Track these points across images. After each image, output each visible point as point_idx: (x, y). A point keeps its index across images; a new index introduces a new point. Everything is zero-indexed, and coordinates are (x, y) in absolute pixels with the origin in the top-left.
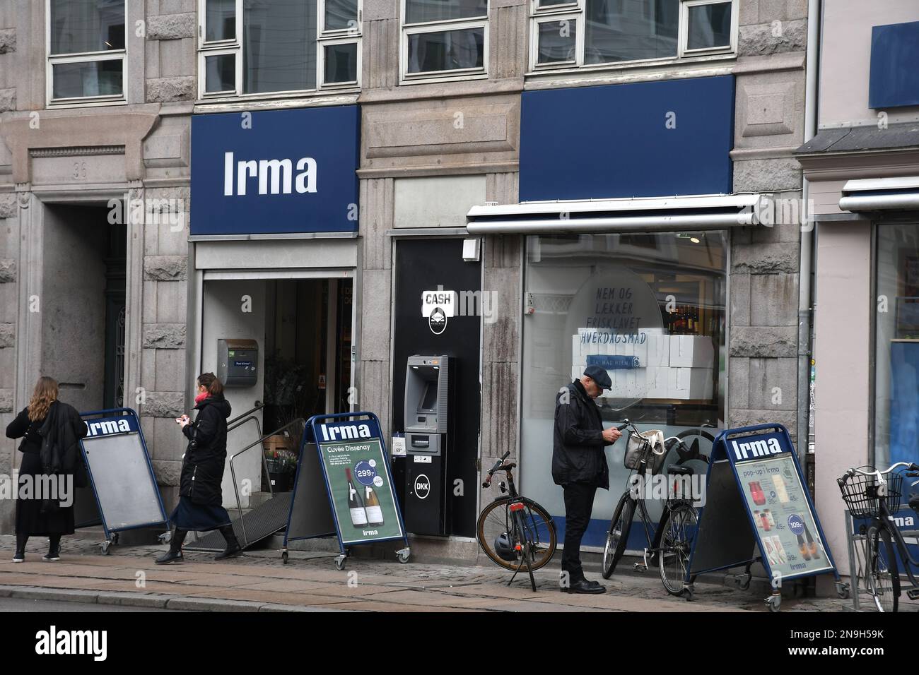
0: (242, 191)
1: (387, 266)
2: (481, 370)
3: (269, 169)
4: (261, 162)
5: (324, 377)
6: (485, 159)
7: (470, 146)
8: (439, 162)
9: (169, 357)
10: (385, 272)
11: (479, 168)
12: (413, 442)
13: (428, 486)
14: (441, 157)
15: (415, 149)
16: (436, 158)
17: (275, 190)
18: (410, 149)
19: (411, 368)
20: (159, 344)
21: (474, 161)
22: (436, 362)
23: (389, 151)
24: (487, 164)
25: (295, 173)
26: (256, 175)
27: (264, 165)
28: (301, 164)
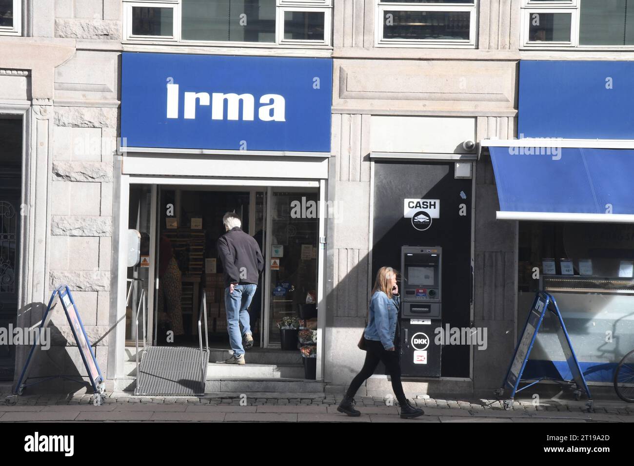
0: (190, 113)
1: (365, 178)
2: (472, 257)
3: (226, 102)
4: (214, 94)
6: (476, 106)
7: (461, 96)
8: (424, 105)
9: (88, 243)
10: (362, 184)
11: (472, 112)
12: (411, 310)
13: (427, 341)
14: (427, 102)
15: (400, 95)
16: (421, 103)
17: (233, 116)
18: (395, 95)
19: (406, 255)
20: (75, 232)
21: (467, 107)
22: (436, 251)
23: (370, 94)
24: (479, 109)
25: (257, 105)
26: (208, 104)
27: (218, 98)
28: (265, 99)
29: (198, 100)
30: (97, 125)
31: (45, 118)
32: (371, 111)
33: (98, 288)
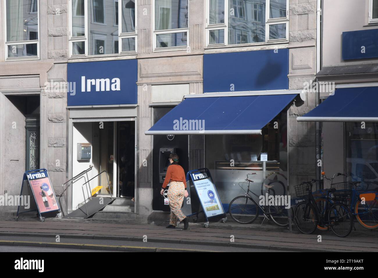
0: (89, 90)
1: (150, 116)
2: (189, 152)
3: (100, 82)
4: (97, 80)
5: (113, 156)
6: (189, 78)
7: (183, 73)
8: (170, 79)
9: (59, 150)
10: (149, 118)
11: (187, 81)
14: (171, 77)
15: (160, 75)
16: (169, 78)
17: (103, 89)
18: (158, 75)
19: (161, 152)
20: (55, 145)
21: (185, 79)
22: (171, 150)
23: (150, 75)
24: (190, 80)
25: (111, 83)
26: (95, 84)
27: (98, 81)
28: (113, 80)
29: (91, 82)
30: (61, 97)
31: (45, 95)
32: (150, 83)
33: (62, 170)
